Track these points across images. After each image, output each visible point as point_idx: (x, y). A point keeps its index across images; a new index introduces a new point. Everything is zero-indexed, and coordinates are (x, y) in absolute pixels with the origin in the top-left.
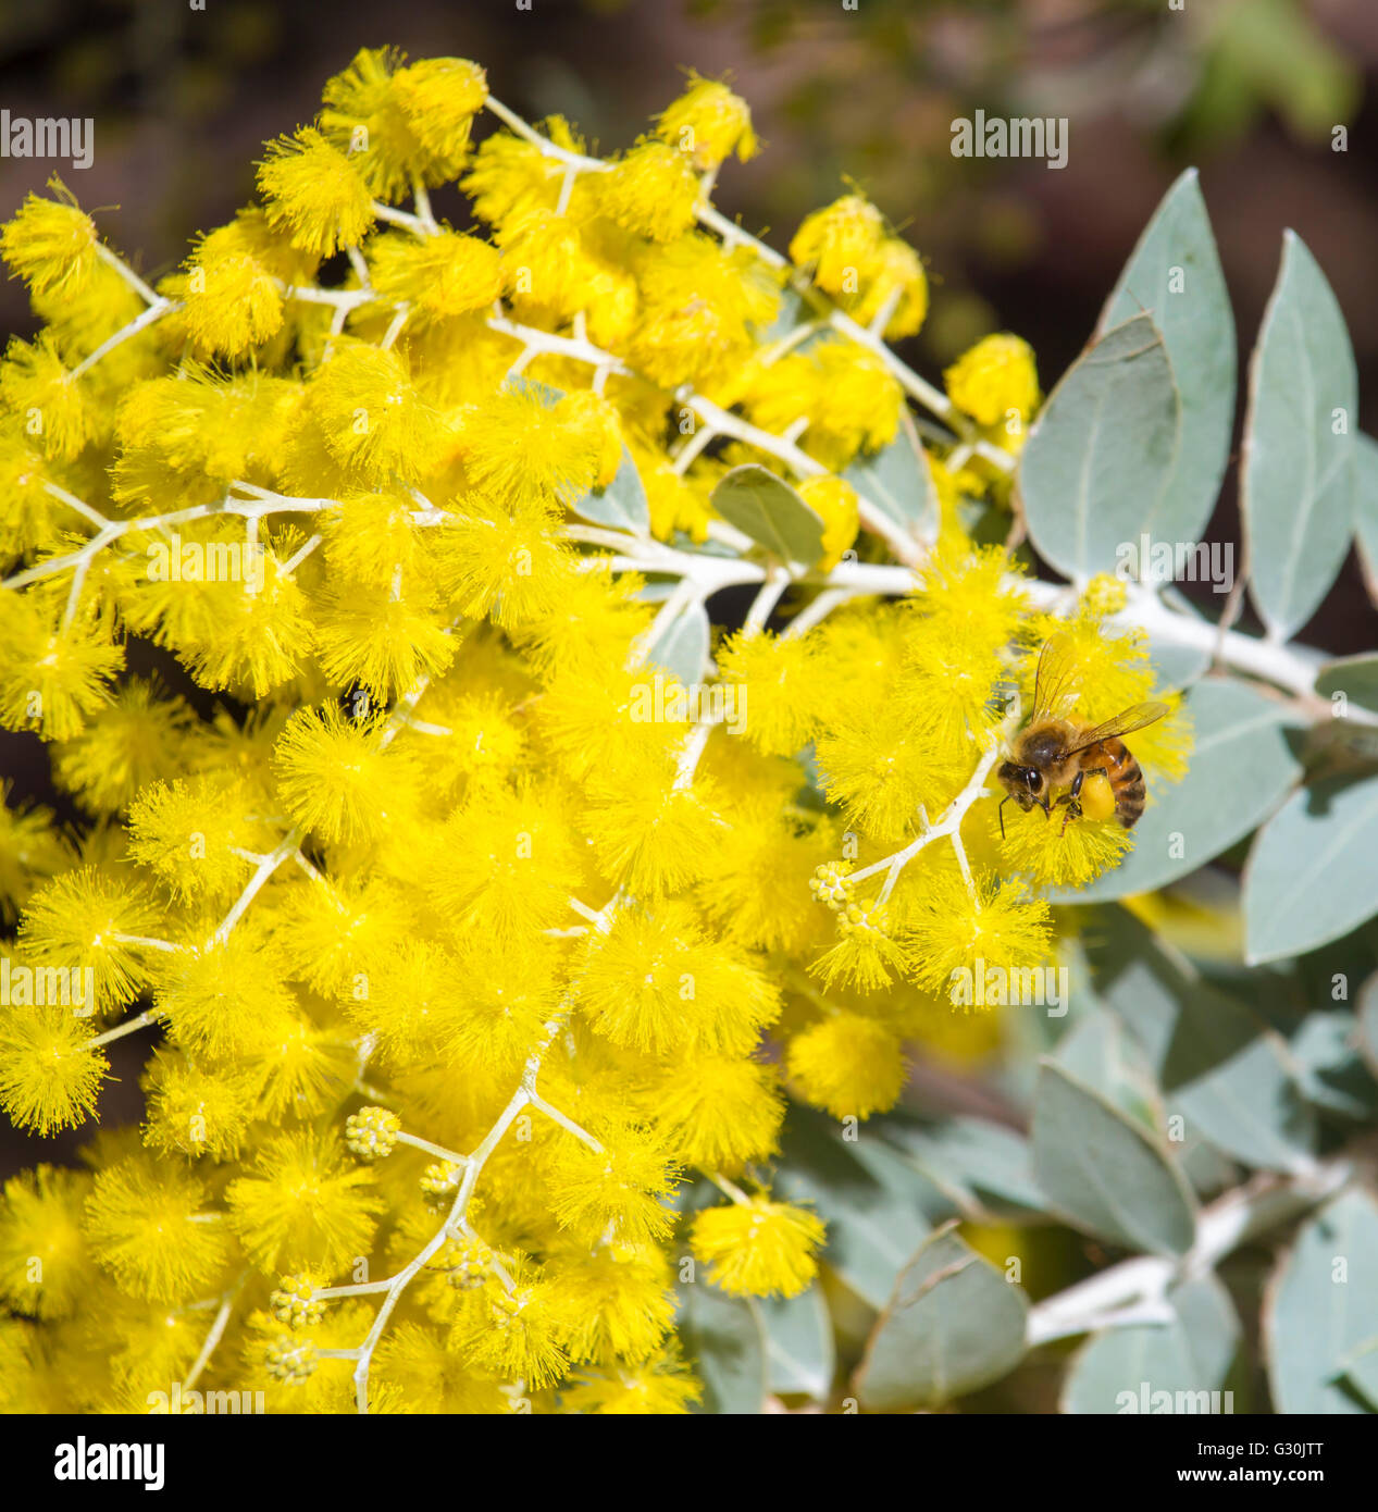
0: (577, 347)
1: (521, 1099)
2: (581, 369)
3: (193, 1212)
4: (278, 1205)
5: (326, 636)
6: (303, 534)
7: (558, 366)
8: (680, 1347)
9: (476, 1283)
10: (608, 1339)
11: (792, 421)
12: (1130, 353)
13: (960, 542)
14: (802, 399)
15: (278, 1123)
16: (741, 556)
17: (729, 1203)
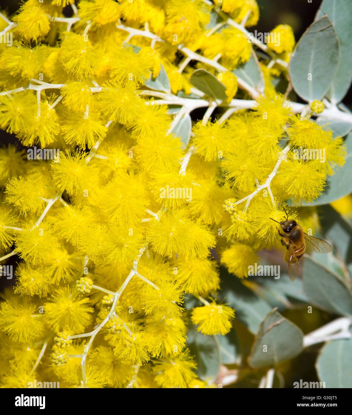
0: (146, 33)
1: (132, 274)
2: (148, 40)
3: (32, 314)
4: (59, 311)
5: (65, 128)
6: (57, 96)
7: (140, 40)
8: (189, 351)
9: (118, 332)
10: (165, 349)
11: (216, 55)
12: (322, 29)
13: (272, 91)
14: (219, 47)
15: (58, 285)
16: (201, 98)
17: (203, 305)
